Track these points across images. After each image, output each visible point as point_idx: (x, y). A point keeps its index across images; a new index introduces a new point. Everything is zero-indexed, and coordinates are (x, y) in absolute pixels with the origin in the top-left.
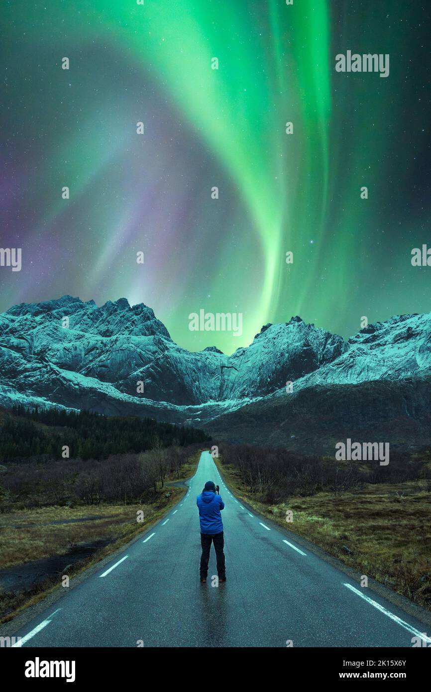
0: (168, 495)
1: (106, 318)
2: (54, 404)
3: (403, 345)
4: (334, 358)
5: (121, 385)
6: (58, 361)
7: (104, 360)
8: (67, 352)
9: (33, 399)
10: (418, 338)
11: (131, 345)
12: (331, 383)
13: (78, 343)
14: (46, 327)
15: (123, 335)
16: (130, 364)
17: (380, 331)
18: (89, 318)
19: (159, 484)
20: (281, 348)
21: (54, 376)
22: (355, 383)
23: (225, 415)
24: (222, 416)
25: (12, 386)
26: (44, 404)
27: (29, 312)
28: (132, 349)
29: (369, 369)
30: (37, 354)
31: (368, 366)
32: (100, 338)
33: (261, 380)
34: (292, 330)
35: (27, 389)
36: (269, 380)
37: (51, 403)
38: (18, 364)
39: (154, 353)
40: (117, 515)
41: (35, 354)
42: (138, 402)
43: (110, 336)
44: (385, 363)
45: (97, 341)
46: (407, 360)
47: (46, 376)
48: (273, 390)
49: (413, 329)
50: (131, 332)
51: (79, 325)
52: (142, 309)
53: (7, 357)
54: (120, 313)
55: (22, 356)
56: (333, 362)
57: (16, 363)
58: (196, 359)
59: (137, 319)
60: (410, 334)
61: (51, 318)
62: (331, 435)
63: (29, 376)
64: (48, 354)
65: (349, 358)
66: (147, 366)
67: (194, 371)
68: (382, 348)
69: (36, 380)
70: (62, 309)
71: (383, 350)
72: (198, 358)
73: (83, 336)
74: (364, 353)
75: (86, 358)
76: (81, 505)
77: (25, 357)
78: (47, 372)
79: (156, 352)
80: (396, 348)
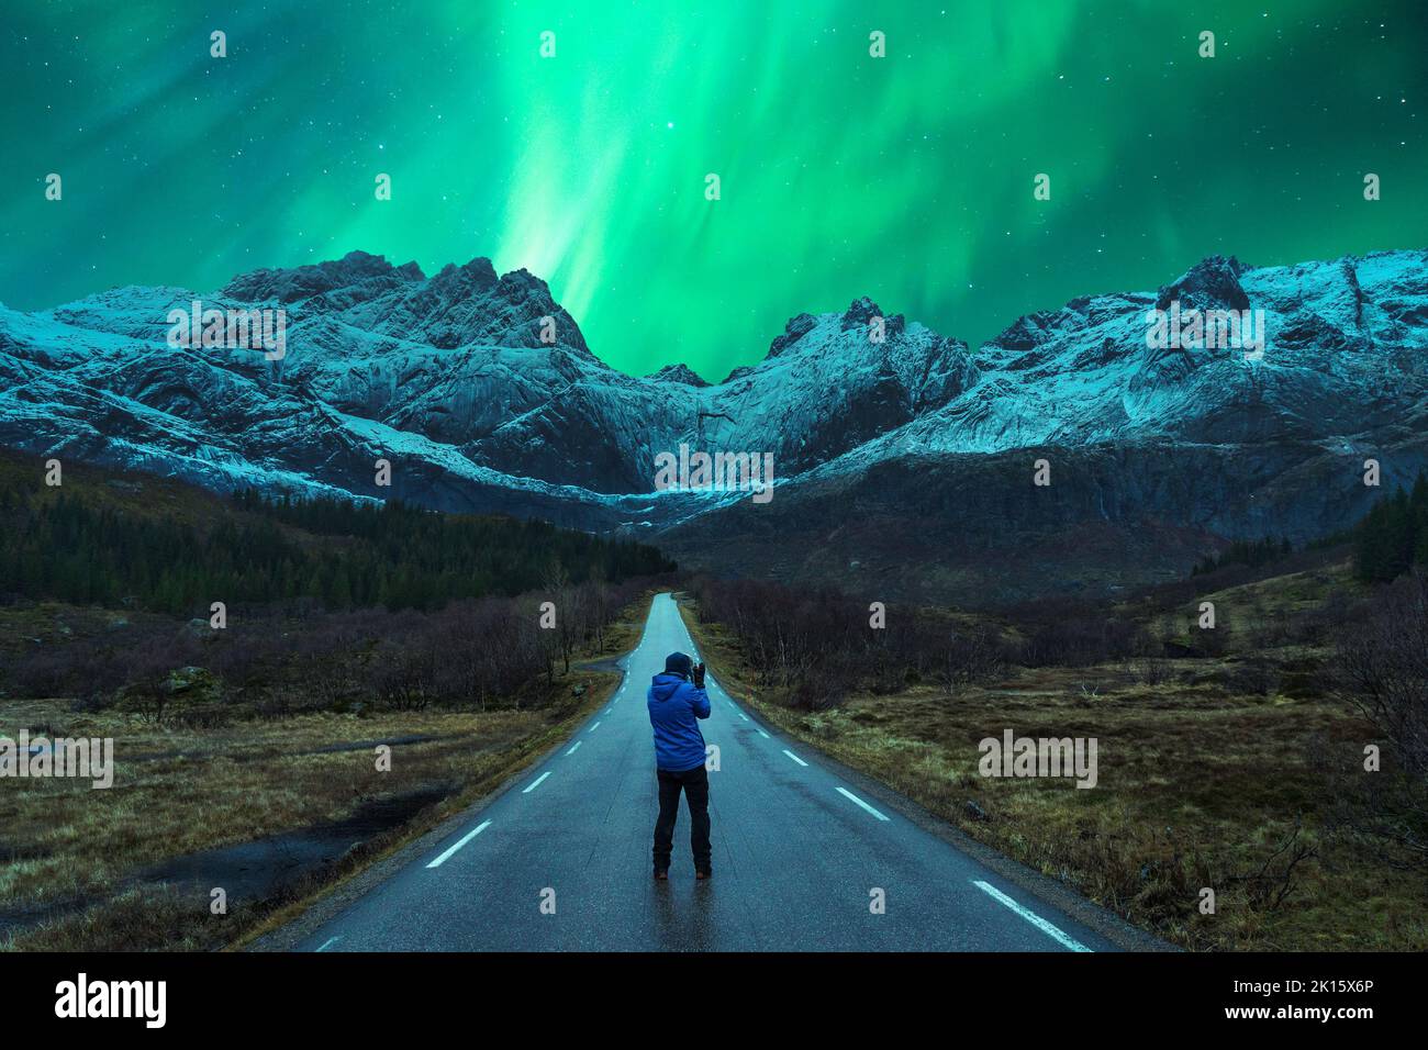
0: (578, 689)
1: (447, 309)
2: (327, 487)
3: (1095, 374)
4: (945, 400)
5: (476, 449)
6: (336, 396)
7: (440, 398)
8: (358, 379)
9: (278, 476)
10: (1127, 360)
11: (500, 366)
12: (938, 451)
13: (382, 362)
14: (311, 325)
15: (483, 344)
16: (497, 405)
17: (1045, 346)
18: (408, 309)
19: (558, 664)
20: (832, 378)
21: (327, 429)
22: (991, 450)
23: (707, 515)
24: (699, 517)
25: (233, 449)
26: (304, 487)
27: (276, 293)
28: (503, 375)
29: (1021, 422)
30: (292, 382)
31: (1019, 417)
32: (431, 350)
33: (786, 443)
34: (856, 341)
35: (267, 455)
36: (804, 443)
37: (319, 485)
38: (247, 403)
39: (551, 384)
40: (463, 734)
41: (285, 381)
42: (514, 486)
43: (454, 347)
44: (1057, 412)
45: (425, 356)
46: (1103, 405)
47: (310, 428)
48: (812, 465)
49: (1117, 343)
50: (500, 339)
51: (385, 324)
52: (526, 292)
53: (221, 387)
54: (478, 299)
55: (256, 385)
56: (944, 409)
57: (243, 400)
58: (643, 399)
59: (514, 313)
60: (1110, 353)
61: (323, 307)
62: (939, 560)
63: (272, 428)
64: (316, 382)
65: (978, 400)
66: (535, 411)
67: (639, 422)
68: (1050, 379)
69: (288, 435)
70: (349, 289)
71: (1052, 385)
72: (648, 395)
73: (393, 347)
74: (1011, 390)
75: (401, 392)
76: (383, 711)
77: (263, 388)
78: (313, 421)
79: (557, 381)
80: (1079, 382)
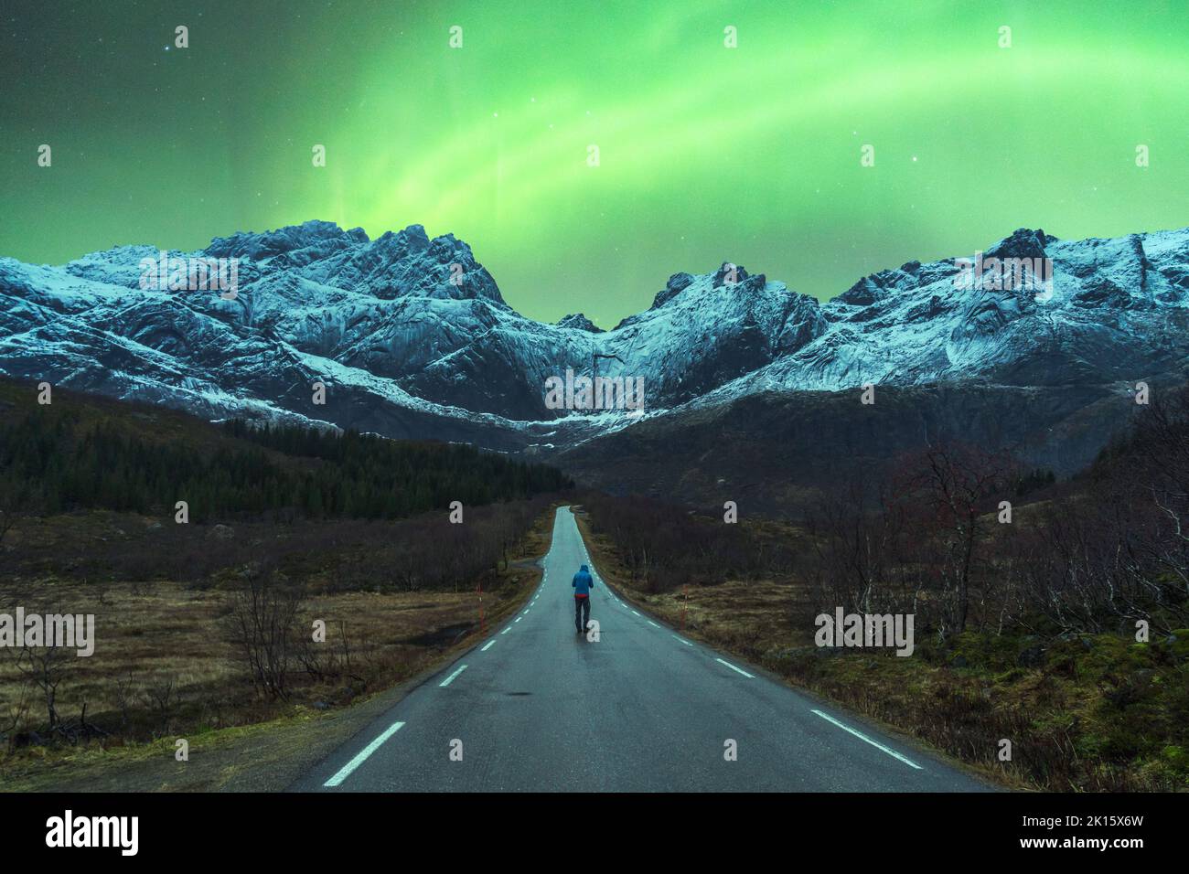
1: (387, 266)
2: (287, 412)
3: (922, 326)
4: (799, 347)
5: (410, 382)
6: (296, 338)
7: (381, 340)
8: (314, 324)
9: (248, 403)
10: (950, 314)
11: (430, 314)
12: (792, 389)
13: (333, 309)
14: (275, 279)
15: (417, 296)
16: (428, 347)
17: (882, 302)
18: (355, 266)
20: (704, 327)
21: (288, 365)
22: (835, 389)
23: (599, 439)
24: (593, 441)
25: (211, 380)
26: (269, 412)
27: (245, 252)
28: (432, 321)
29: (861, 365)
30: (260, 326)
31: (860, 361)
32: (373, 300)
33: (666, 380)
34: (725, 296)
35: (239, 385)
36: (680, 380)
37: (281, 411)
38: (224, 342)
39: (472, 329)
41: (254, 325)
42: (441, 413)
43: (392, 298)
44: (891, 357)
45: (369, 305)
46: (929, 352)
47: (274, 364)
48: (687, 399)
49: (942, 300)
50: (431, 292)
51: (336, 278)
52: (453, 252)
53: (203, 329)
54: (413, 259)
55: (231, 328)
56: (797, 353)
57: (220, 340)
58: (548, 342)
59: (442, 270)
60: (936, 309)
61: (285, 264)
62: (791, 479)
63: (243, 363)
64: (279, 326)
65: (826, 346)
66: (459, 351)
67: (545, 361)
68: (886, 330)
69: (256, 369)
70: (306, 249)
71: (887, 335)
72: (553, 339)
73: (343, 297)
74: (853, 338)
75: (348, 335)
77: (236, 331)
78: (276, 358)
79: (477, 327)
80: (910, 332)
